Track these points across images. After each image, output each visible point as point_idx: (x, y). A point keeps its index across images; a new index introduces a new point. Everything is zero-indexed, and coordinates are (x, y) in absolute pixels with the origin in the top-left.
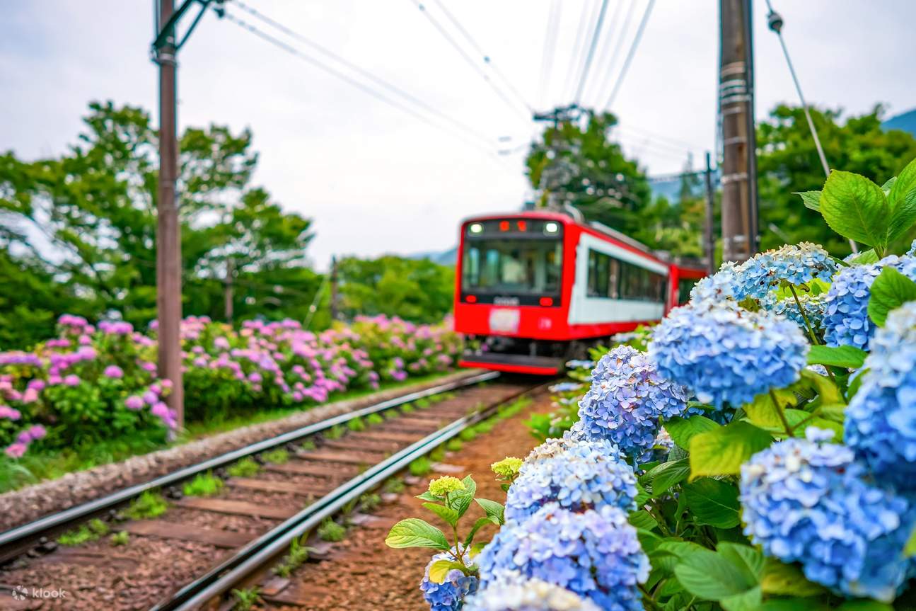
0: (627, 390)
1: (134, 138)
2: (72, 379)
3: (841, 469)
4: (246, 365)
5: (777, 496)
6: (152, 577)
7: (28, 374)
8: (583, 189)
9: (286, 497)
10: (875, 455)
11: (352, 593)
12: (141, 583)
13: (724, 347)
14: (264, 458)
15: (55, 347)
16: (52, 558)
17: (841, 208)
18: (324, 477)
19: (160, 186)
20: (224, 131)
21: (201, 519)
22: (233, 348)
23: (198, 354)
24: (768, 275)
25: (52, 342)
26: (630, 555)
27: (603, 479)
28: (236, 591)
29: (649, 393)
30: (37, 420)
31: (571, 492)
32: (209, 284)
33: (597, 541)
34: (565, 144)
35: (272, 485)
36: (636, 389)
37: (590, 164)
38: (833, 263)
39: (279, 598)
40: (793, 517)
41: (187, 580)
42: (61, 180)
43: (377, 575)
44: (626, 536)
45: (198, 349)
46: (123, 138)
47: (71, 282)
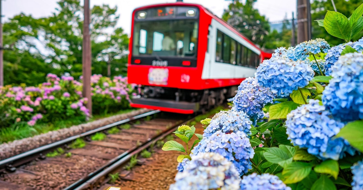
0: (250, 93)
1: (75, 9)
2: (52, 97)
3: (320, 113)
4: (115, 93)
5: (297, 123)
6: (80, 169)
7: (36, 95)
8: (244, 26)
9: (129, 142)
10: (333, 107)
11: (153, 177)
12: (76, 171)
13: (281, 72)
14: (121, 127)
15: (46, 86)
16: (44, 161)
17: (332, 25)
18: (143, 134)
19: (84, 26)
20: (108, 6)
21: (98, 149)
22: (111, 86)
23: (97, 89)
24: (304, 51)
25: (45, 84)
26: (247, 148)
27: (239, 122)
28: (111, 175)
29: (259, 94)
30: (39, 112)
31: (227, 127)
32: (102, 64)
33: (235, 143)
34: (237, 10)
35: (124, 137)
36: (254, 93)
37: (246, 17)
38: (329, 46)
39: (126, 178)
40: (303, 130)
41: (92, 170)
42: (48, 25)
43: (162, 171)
44: (245, 141)
45: (98, 87)
46: (71, 9)
47: (51, 63)
